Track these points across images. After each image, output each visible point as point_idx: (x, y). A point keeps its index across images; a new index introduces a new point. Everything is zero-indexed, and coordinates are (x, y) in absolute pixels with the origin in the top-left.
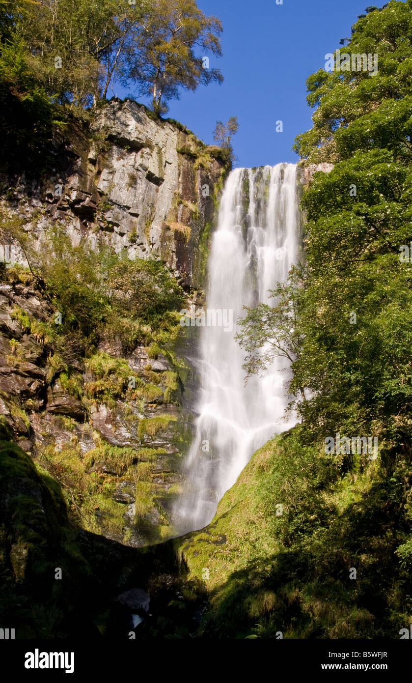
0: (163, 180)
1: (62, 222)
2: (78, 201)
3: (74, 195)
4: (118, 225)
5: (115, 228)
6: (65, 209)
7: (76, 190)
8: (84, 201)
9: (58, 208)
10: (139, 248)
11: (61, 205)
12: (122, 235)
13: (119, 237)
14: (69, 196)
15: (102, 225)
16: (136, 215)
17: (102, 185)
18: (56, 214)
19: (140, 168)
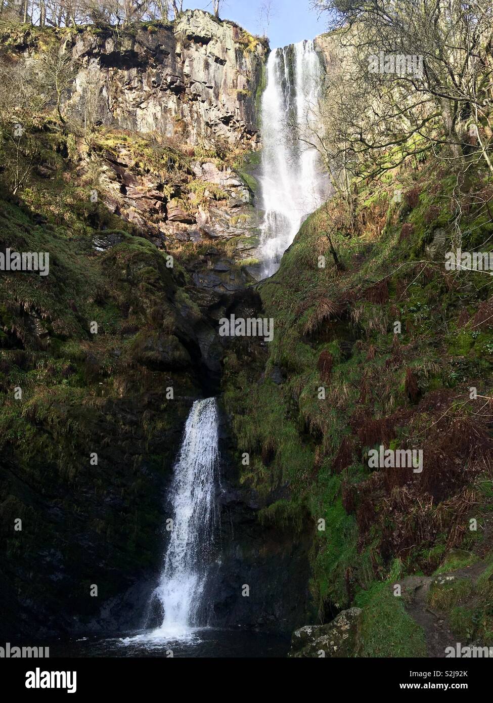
0: (226, 61)
1: (164, 99)
2: (172, 83)
3: (169, 79)
4: (200, 96)
5: (198, 98)
6: (165, 90)
7: (170, 75)
8: (176, 82)
9: (161, 90)
10: (215, 109)
11: (162, 87)
12: (203, 102)
13: (201, 104)
14: (166, 80)
15: (190, 97)
16: (211, 87)
17: (186, 70)
18: (160, 94)
19: (210, 55)
